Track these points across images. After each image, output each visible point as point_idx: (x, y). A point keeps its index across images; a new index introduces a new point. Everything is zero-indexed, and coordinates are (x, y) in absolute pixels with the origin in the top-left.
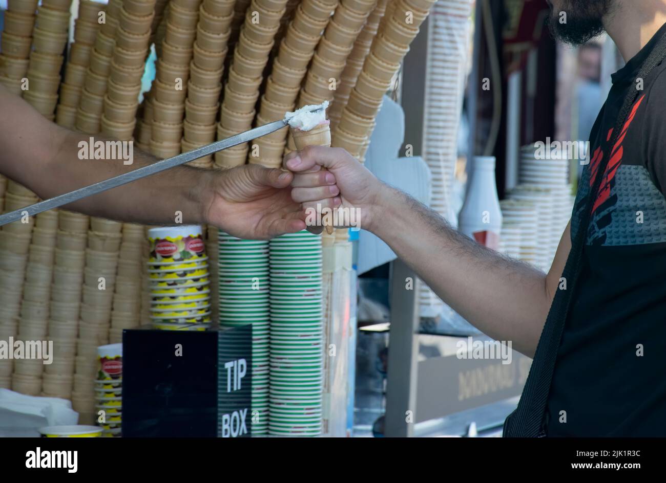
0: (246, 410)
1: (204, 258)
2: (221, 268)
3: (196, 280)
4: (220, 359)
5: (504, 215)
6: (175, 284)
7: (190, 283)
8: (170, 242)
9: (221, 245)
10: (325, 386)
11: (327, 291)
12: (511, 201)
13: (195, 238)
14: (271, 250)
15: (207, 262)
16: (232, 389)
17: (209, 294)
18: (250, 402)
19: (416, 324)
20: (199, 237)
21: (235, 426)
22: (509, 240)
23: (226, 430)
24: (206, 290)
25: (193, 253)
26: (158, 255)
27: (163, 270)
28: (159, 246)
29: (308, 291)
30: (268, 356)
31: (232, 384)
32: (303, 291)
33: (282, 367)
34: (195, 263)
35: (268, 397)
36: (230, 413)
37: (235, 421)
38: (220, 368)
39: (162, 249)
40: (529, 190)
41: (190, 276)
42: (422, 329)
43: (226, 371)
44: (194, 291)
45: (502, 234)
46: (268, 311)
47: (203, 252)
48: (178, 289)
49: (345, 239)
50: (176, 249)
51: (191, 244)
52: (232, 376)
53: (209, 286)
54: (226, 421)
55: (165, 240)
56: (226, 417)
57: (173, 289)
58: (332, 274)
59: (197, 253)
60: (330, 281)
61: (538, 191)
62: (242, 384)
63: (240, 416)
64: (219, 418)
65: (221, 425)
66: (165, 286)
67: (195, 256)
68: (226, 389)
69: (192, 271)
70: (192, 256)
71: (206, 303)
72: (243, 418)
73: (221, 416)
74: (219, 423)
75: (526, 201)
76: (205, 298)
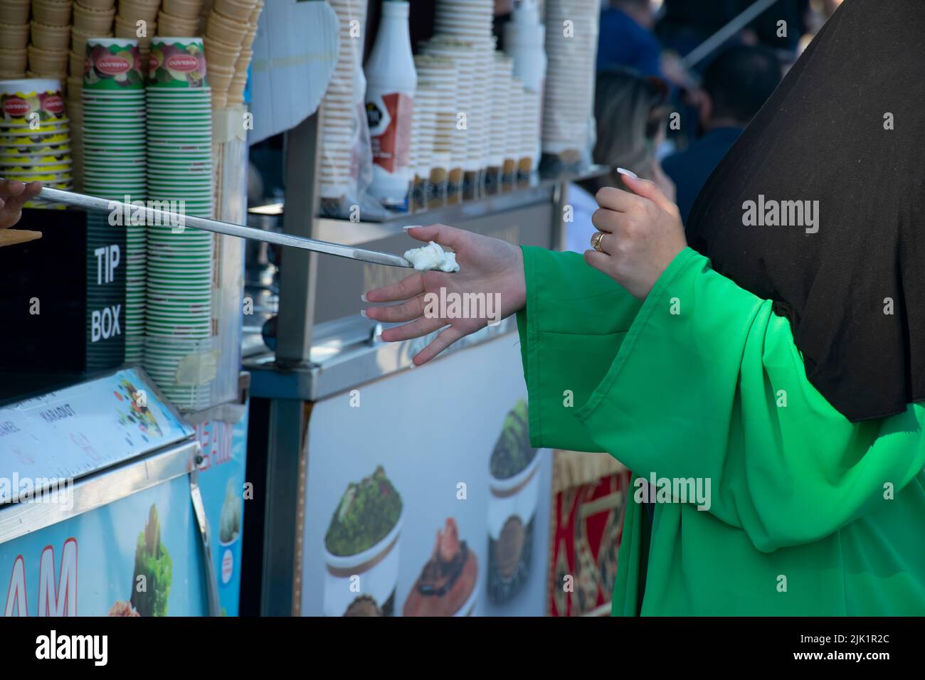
0: (119, 306)
1: (64, 120)
2: (86, 133)
3: (54, 147)
4: (89, 245)
5: (419, 74)
6: (28, 150)
7: (47, 151)
8: (22, 99)
9: (86, 105)
10: (214, 280)
11: (216, 165)
12: (427, 57)
13: (53, 95)
14: (149, 113)
15: (68, 125)
16: (103, 281)
17: (70, 165)
18: (124, 297)
19: (316, 207)
20: (58, 93)
21: (106, 324)
22: (425, 105)
23: (96, 330)
24: (66, 160)
25: (50, 113)
26: (7, 115)
27: (13, 133)
28: (7, 104)
29: (195, 164)
30: (145, 242)
31: (103, 275)
32: (190, 164)
33: (162, 256)
34: (54, 126)
35: (145, 291)
36: (101, 310)
37: (107, 319)
38: (89, 256)
39: (11, 107)
40: (447, 43)
41: (46, 142)
42: (323, 212)
43: (96, 259)
44: (52, 160)
45: (417, 97)
46: (146, 188)
47: (62, 112)
48: (32, 157)
49: (239, 101)
50: (30, 107)
51: (49, 102)
52: (103, 265)
53: (70, 155)
54: (96, 318)
55: (14, 97)
56: (96, 314)
57: (25, 157)
58: (223, 144)
59: (56, 114)
60: (221, 154)
61: (457, 44)
62: (115, 276)
63: (112, 314)
64: (88, 316)
65: (91, 324)
66: (15, 153)
67: (54, 117)
68: (96, 281)
69: (48, 137)
70: (49, 117)
71: (67, 175)
72: (116, 316)
73: (91, 314)
74: (88, 322)
75: (443, 57)
76: (66, 169)
